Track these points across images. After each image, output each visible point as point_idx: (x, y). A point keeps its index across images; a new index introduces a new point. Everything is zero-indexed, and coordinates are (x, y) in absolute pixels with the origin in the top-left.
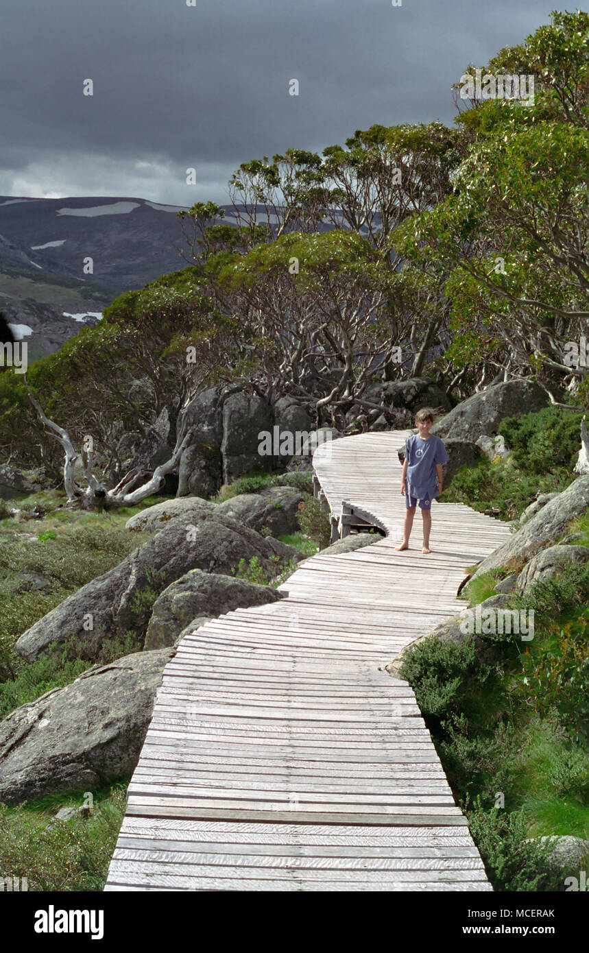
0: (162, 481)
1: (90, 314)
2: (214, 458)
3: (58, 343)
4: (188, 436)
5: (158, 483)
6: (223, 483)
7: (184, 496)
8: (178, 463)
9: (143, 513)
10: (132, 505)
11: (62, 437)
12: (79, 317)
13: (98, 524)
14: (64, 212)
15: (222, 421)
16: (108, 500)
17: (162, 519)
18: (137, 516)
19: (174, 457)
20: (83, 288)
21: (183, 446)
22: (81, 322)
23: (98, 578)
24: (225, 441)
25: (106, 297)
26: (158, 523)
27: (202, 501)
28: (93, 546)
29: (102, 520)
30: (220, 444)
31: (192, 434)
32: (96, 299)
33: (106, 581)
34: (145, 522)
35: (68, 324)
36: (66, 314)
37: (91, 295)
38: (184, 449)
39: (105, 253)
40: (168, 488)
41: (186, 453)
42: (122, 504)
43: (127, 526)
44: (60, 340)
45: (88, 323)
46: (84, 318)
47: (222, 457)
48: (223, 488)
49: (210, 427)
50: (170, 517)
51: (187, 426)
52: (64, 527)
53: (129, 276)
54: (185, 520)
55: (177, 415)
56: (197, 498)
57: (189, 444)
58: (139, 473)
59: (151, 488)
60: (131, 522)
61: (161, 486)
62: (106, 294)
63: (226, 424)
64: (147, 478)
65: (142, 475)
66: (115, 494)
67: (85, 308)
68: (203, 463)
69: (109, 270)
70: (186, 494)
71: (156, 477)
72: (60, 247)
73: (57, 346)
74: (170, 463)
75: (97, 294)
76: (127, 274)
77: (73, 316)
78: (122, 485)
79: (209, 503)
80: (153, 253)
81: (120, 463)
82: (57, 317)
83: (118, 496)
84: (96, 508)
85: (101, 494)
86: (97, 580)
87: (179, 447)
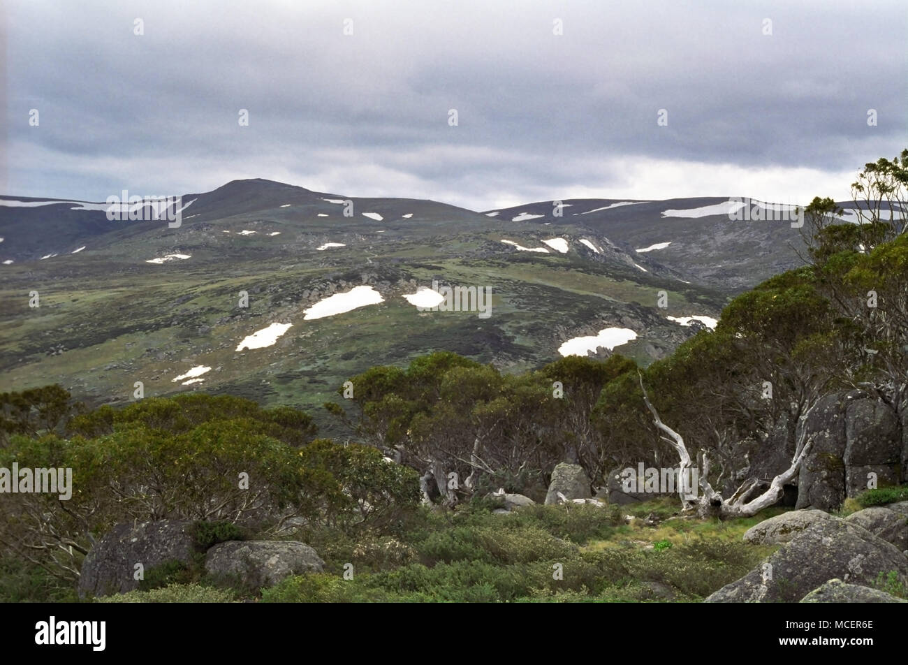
0: (780, 492)
1: (695, 318)
2: (837, 468)
3: (663, 348)
4: (808, 445)
5: (776, 494)
6: (846, 496)
7: (804, 508)
8: (797, 473)
9: (762, 524)
10: (749, 516)
11: (676, 442)
12: (684, 321)
13: (714, 534)
14: (669, 213)
15: (845, 429)
16: (724, 509)
17: (782, 532)
18: (755, 527)
19: (794, 466)
20: (688, 290)
21: (802, 454)
22: (685, 326)
23: (728, 585)
24: (848, 451)
25: (712, 300)
26: (779, 536)
27: (824, 514)
28: (711, 556)
29: (718, 530)
30: (843, 453)
31: (812, 441)
32: (701, 302)
33: (737, 589)
34: (764, 534)
35: (671, 328)
36: (670, 318)
37: (695, 298)
38: (803, 458)
39: (711, 255)
40: (788, 500)
41: (808, 462)
42: (738, 514)
43: (744, 538)
44: (664, 345)
45: (693, 327)
46: (689, 322)
47: (844, 467)
48: (848, 501)
49: (832, 435)
50: (790, 531)
51: (807, 434)
52: (678, 536)
53: (735, 278)
54: (818, 529)
55: (796, 421)
56: (819, 511)
57: (809, 452)
58: (756, 482)
59: (768, 499)
60: (749, 532)
61: (779, 496)
62: (712, 298)
63: (849, 433)
64: (765, 488)
65: (759, 485)
66: (731, 503)
67: (690, 312)
68: (825, 473)
69: (714, 272)
70: (806, 507)
71: (775, 487)
72: (665, 249)
73: (661, 351)
74: (789, 473)
75: (702, 297)
76: (734, 275)
77: (678, 320)
78: (739, 494)
79: (832, 516)
80: (761, 254)
81: (735, 471)
82: (662, 320)
83: (735, 505)
84: (711, 517)
85: (716, 504)
86: (727, 588)
87: (799, 455)
